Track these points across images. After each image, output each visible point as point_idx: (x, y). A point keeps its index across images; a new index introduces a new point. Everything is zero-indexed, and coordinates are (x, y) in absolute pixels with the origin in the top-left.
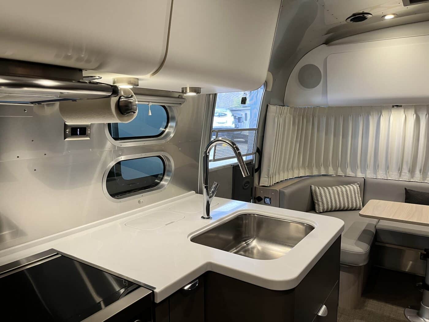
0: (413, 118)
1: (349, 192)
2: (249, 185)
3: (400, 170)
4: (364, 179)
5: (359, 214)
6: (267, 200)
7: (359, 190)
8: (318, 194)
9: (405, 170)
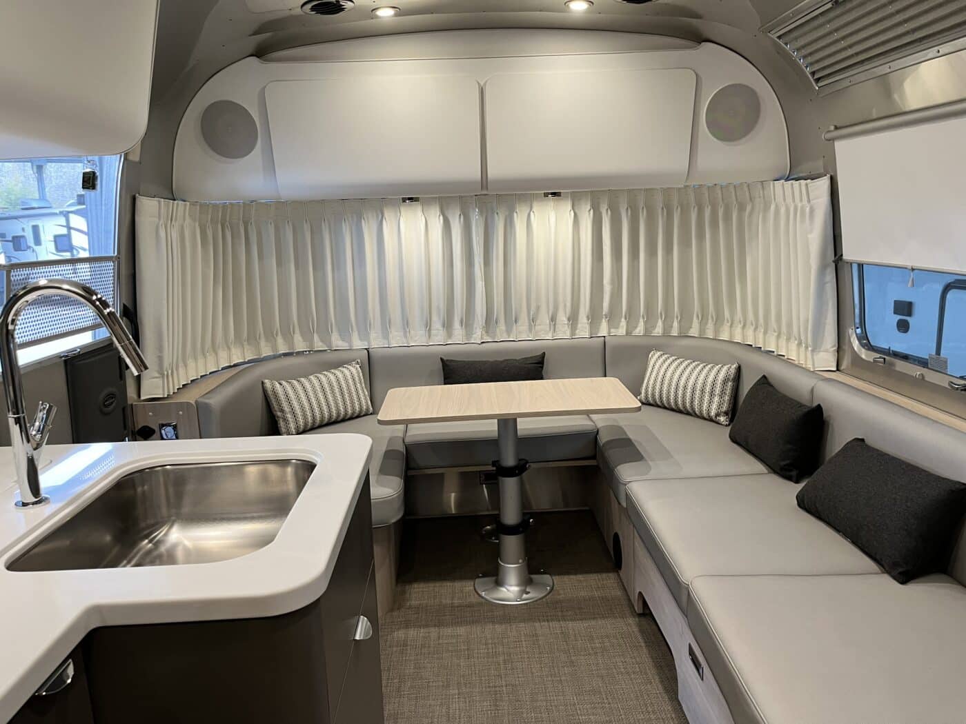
0: (438, 221)
1: (343, 383)
2: (114, 404)
3: (428, 326)
4: (368, 351)
5: (378, 420)
6: (169, 431)
7: (361, 374)
8: (282, 397)
9: (437, 325)
